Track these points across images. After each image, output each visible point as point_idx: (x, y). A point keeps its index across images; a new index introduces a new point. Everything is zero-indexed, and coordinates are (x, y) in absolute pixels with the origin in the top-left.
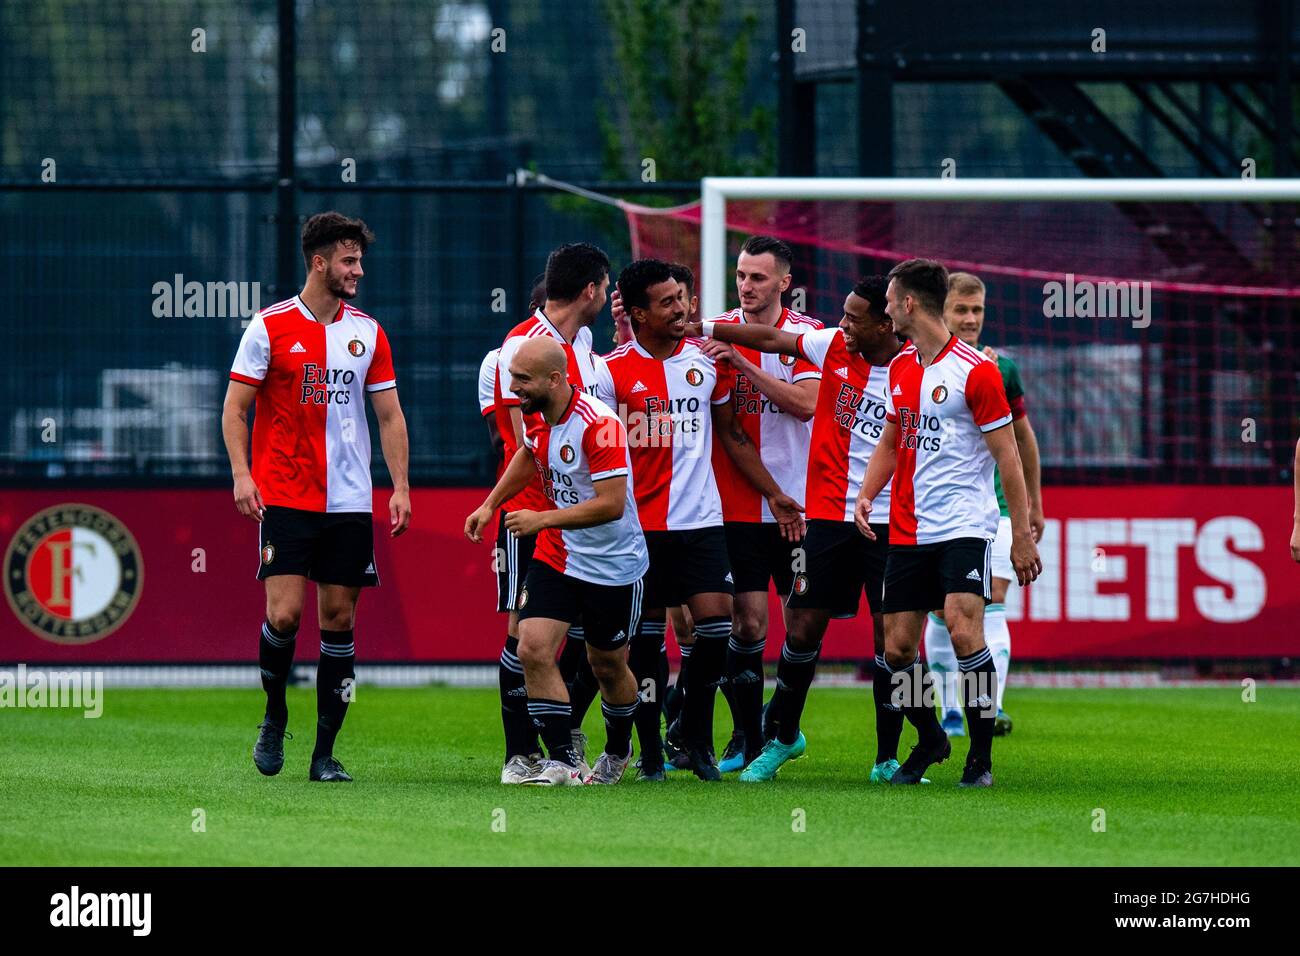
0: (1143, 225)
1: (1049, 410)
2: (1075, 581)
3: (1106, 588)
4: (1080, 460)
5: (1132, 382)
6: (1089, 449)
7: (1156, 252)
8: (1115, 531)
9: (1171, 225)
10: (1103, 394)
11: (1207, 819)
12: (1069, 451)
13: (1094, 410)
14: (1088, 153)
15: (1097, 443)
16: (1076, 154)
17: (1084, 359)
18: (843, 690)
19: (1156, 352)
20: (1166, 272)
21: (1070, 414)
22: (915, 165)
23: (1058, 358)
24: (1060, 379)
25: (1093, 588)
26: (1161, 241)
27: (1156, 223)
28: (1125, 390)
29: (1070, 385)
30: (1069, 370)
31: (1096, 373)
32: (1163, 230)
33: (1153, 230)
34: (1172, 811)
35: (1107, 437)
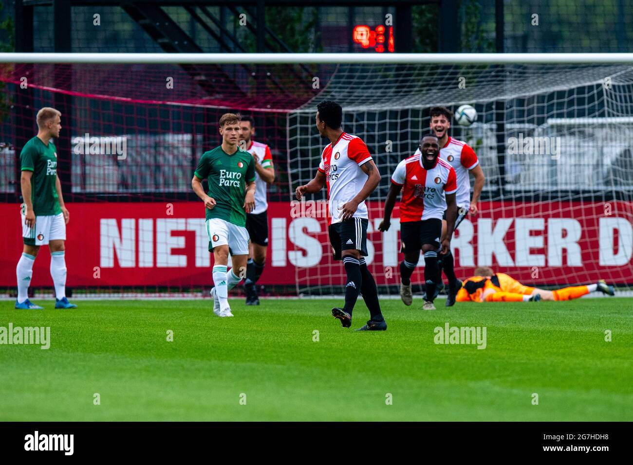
0: (193, 75)
1: (148, 166)
2: (160, 248)
3: (175, 252)
4: (162, 190)
5: (187, 151)
6: (166, 184)
7: (199, 87)
8: (180, 224)
9: (206, 75)
10: (174, 158)
11: (226, 363)
12: (157, 186)
13: (169, 166)
14: (166, 40)
15: (171, 182)
16: (160, 41)
17: (164, 141)
18: (48, 301)
19: (199, 137)
20: (205, 98)
21: (158, 167)
22: (81, 47)
23: (152, 139)
24: (153, 151)
25: (169, 251)
26: (202, 84)
27: (199, 74)
28: (185, 156)
29: (157, 153)
30: (157, 145)
31: (170, 148)
32: (203, 78)
33: (198, 78)
34: (209, 360)
35: (175, 179)
